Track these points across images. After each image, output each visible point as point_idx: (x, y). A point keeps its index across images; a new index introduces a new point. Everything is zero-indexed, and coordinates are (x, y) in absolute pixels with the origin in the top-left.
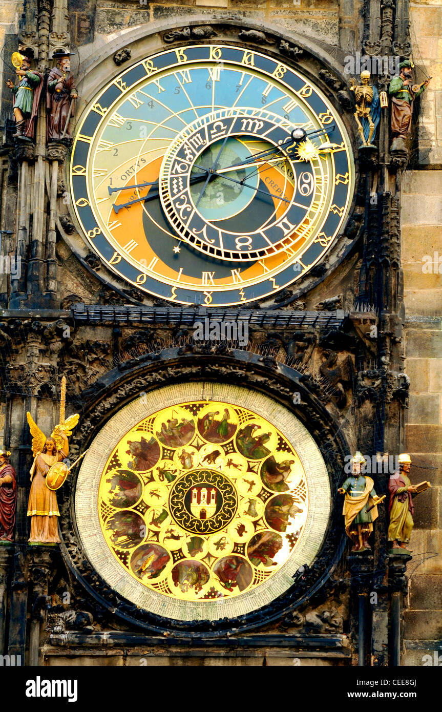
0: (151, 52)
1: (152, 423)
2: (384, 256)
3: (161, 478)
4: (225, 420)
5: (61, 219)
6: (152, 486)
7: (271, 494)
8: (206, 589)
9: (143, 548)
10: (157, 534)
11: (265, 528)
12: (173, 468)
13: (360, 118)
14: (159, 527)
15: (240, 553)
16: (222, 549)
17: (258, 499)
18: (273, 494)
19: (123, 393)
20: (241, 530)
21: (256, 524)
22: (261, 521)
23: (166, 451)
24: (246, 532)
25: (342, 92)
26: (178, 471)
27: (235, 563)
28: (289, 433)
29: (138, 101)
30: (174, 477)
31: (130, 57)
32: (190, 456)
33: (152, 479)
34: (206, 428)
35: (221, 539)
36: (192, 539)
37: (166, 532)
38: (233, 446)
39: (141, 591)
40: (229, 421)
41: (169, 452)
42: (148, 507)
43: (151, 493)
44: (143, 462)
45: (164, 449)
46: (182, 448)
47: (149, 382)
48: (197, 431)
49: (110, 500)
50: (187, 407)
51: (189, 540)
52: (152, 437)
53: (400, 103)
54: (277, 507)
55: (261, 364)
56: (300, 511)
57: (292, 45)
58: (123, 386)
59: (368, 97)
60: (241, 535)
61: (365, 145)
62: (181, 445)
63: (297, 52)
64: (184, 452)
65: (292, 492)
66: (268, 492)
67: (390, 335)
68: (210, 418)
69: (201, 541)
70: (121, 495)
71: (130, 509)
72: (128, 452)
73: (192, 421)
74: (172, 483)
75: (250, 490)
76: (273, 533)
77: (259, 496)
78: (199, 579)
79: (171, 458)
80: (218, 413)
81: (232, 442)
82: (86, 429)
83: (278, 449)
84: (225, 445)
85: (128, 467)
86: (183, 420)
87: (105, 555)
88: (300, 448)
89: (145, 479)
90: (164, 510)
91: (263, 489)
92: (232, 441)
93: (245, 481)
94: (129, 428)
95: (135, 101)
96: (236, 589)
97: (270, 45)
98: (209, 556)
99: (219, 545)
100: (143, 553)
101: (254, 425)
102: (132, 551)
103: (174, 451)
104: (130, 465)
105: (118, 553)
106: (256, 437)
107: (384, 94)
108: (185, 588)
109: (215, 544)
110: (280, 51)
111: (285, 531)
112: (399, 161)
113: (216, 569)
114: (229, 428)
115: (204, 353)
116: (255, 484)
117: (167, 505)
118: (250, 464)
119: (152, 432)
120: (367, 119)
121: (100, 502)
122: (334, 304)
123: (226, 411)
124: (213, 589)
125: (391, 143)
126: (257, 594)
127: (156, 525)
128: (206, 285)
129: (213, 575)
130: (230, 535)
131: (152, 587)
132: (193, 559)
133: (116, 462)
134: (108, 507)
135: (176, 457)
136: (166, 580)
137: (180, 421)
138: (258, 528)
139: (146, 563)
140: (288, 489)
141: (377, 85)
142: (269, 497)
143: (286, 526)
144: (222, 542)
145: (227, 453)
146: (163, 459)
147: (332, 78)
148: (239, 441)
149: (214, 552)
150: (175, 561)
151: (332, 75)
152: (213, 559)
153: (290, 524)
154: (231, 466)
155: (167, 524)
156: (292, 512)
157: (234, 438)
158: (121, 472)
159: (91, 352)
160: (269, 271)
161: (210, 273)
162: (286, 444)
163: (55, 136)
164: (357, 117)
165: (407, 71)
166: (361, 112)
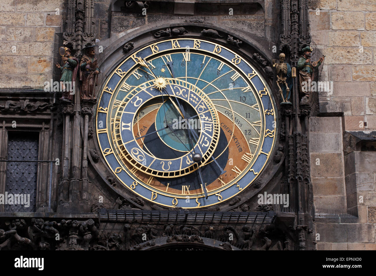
0: (146, 44)
2: (298, 174)
5: (91, 153)
13: (280, 84)
25: (268, 67)
29: (139, 75)
31: (133, 47)
53: (304, 74)
55: (222, 248)
57: (235, 38)
59: (284, 70)
61: (284, 102)
63: (238, 42)
67: (305, 228)
95: (137, 75)
97: (221, 38)
107: (294, 69)
110: (228, 42)
112: (306, 112)
115: (184, 241)
120: (284, 84)
122: (268, 207)
125: (300, 100)
128: (185, 194)
141: (290, 63)
147: (261, 58)
151: (261, 56)
159: (111, 240)
160: (225, 185)
161: (187, 186)
163: (85, 98)
164: (278, 84)
165: (308, 53)
166: (280, 80)
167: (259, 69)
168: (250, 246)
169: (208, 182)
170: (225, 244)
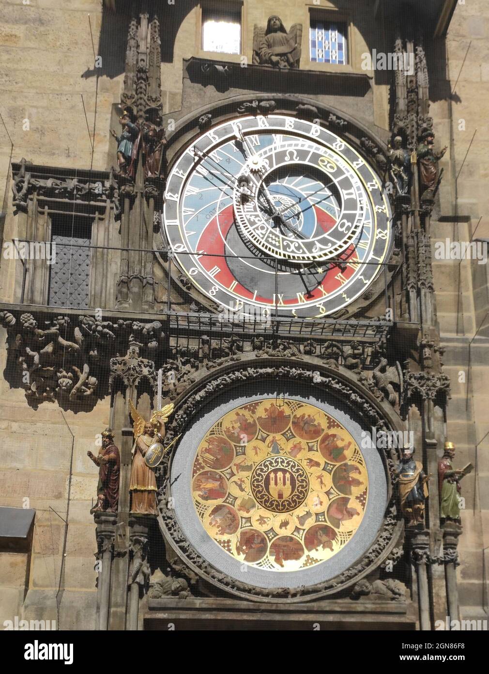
1: (299, 407)
3: (270, 445)
4: (343, 449)
6: (260, 444)
10: (233, 474)
11: (300, 538)
14: (238, 473)
16: (260, 523)
17: (314, 517)
20: (284, 524)
21: (297, 529)
22: (302, 531)
23: (289, 432)
24: (286, 529)
26: (284, 451)
27: (259, 540)
30: (278, 452)
32: (300, 449)
33: (264, 440)
34: (327, 442)
35: (267, 518)
36: (250, 499)
37: (239, 479)
38: (332, 468)
40: (345, 452)
41: (291, 434)
42: (244, 454)
43: (254, 447)
44: (269, 424)
45: (290, 429)
49: (226, 427)
50: (329, 418)
51: (247, 498)
52: (290, 415)
54: (321, 533)
56: (331, 548)
60: (281, 527)
62: (302, 437)
64: (299, 443)
65: (339, 532)
66: (324, 518)
68: (335, 439)
69: (254, 506)
70: (236, 430)
71: (232, 443)
72: (266, 410)
73: (323, 430)
75: (315, 505)
76: (302, 545)
77: (317, 514)
79: (288, 440)
80: (343, 440)
83: (357, 498)
85: (258, 419)
86: (319, 424)
89: (260, 435)
92: (335, 465)
93: (318, 497)
98: (249, 519)
99: (262, 520)
104: (260, 418)
105: (197, 460)
109: (260, 516)
111: (310, 551)
113: (244, 532)
114: (341, 456)
116: (321, 505)
117: (256, 464)
118: (332, 490)
119: (293, 413)
123: (350, 443)
124: (229, 541)
127: (237, 470)
130: (274, 520)
131: (194, 502)
133: (253, 408)
134: (221, 429)
136: (208, 507)
137: (316, 423)
138: (295, 533)
140: (338, 527)
143: (313, 549)
144: (265, 520)
145: (324, 469)
146: (282, 434)
149: (254, 520)
152: (249, 524)
153: (317, 550)
154: (319, 480)
155: (245, 475)
156: (326, 544)
158: (251, 417)
162: (365, 499)
163: (150, 175)
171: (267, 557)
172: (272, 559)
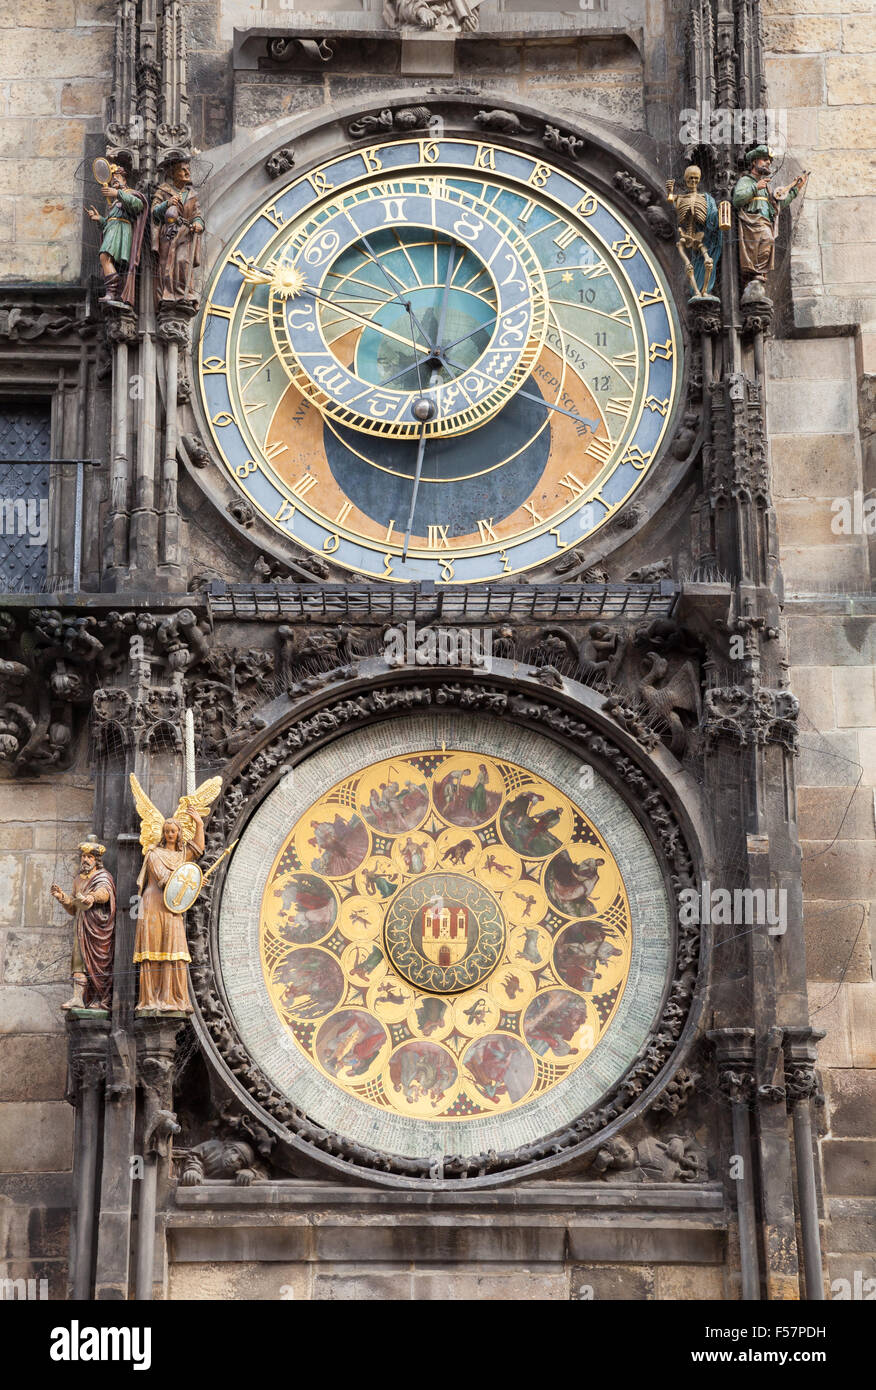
0: (327, 155)
1: (354, 789)
2: (739, 485)
3: (370, 889)
4: (481, 785)
5: (185, 443)
6: (355, 903)
7: (566, 921)
8: (450, 1096)
9: (339, 1017)
10: (363, 992)
11: (553, 982)
12: (391, 871)
13: (687, 251)
14: (368, 980)
15: (510, 1030)
16: (478, 1023)
17: (542, 931)
18: (568, 921)
19: (297, 738)
20: (512, 986)
21: (537, 975)
22: (547, 971)
23: (378, 840)
24: (521, 991)
25: (653, 208)
26: (400, 877)
27: (503, 1050)
28: (593, 807)
30: (393, 888)
31: (292, 163)
32: (420, 851)
33: (353, 891)
34: (448, 799)
35: (477, 1003)
36: (425, 1002)
37: (379, 990)
38: (495, 831)
39: (335, 1098)
40: (488, 787)
41: (383, 842)
42: (347, 942)
43: (353, 916)
44: (338, 859)
45: (375, 836)
46: (407, 834)
47: (342, 718)
48: (432, 806)
49: (281, 929)
50: (415, 761)
51: (419, 1004)
52: (354, 816)
53: (752, 221)
54: (577, 945)
55: (534, 681)
56: (616, 952)
57: (565, 132)
58: (296, 726)
59: (698, 213)
60: (512, 996)
61: (698, 296)
62: (404, 829)
63: (574, 143)
64: (409, 842)
65: (602, 917)
66: (559, 917)
67: (758, 624)
68: (455, 782)
69: (442, 1006)
70: (299, 919)
71: (315, 945)
72: (312, 842)
73: (423, 787)
74: (390, 899)
75: (526, 912)
76: (569, 992)
77: (543, 923)
78: (438, 1076)
79: (388, 854)
80: (468, 772)
81: (493, 825)
82: (235, 803)
83: (576, 839)
84: (482, 830)
85: (313, 868)
86: (408, 784)
87: (270, 1030)
88: (614, 837)
89: (341, 890)
90: (375, 947)
91: (550, 911)
92: (493, 823)
93: (517, 895)
94: (314, 797)
96: (505, 1098)
97: (526, 135)
98: (455, 1034)
99: (474, 1015)
100: (337, 1027)
101: (531, 795)
102: (318, 1023)
103: (393, 840)
104: (315, 864)
105: (293, 1025)
106: (536, 816)
108: (413, 1095)
109: (465, 1012)
110: (546, 142)
111: (590, 990)
112: (757, 321)
113: (468, 1059)
114: (488, 800)
116: (535, 902)
117: (381, 939)
118: (526, 864)
119: (354, 807)
120: (698, 252)
121: (263, 932)
122: (657, 574)
123: (483, 768)
124: (462, 1097)
125: (741, 292)
126: (542, 1108)
127: (361, 976)
128: (436, 548)
129: (463, 1071)
130: (493, 997)
131: (352, 1092)
132: (427, 1039)
133: (290, 860)
134: (277, 941)
135: (396, 852)
136: (379, 1078)
137: (402, 787)
138: (543, 983)
139: (345, 1046)
140: (593, 911)
142: (560, 926)
143: (592, 982)
144: (478, 1008)
145: (485, 845)
146: (373, 854)
147: (635, 184)
148: (506, 823)
149: (465, 1028)
150: (395, 1044)
151: (634, 180)
152: (463, 1040)
153: (599, 976)
154: (493, 868)
155: (381, 973)
156: (602, 954)
157: (497, 817)
158: (301, 877)
159: (241, 668)
160: (542, 521)
161: (441, 528)
162: (588, 829)
163: (168, 296)
164: (681, 250)
165: (762, 164)
166: (687, 239)
167: (630, 213)
168: (609, 676)
169: (497, 516)
170: (544, 671)
171: (539, 1062)
172: (550, 1057)
